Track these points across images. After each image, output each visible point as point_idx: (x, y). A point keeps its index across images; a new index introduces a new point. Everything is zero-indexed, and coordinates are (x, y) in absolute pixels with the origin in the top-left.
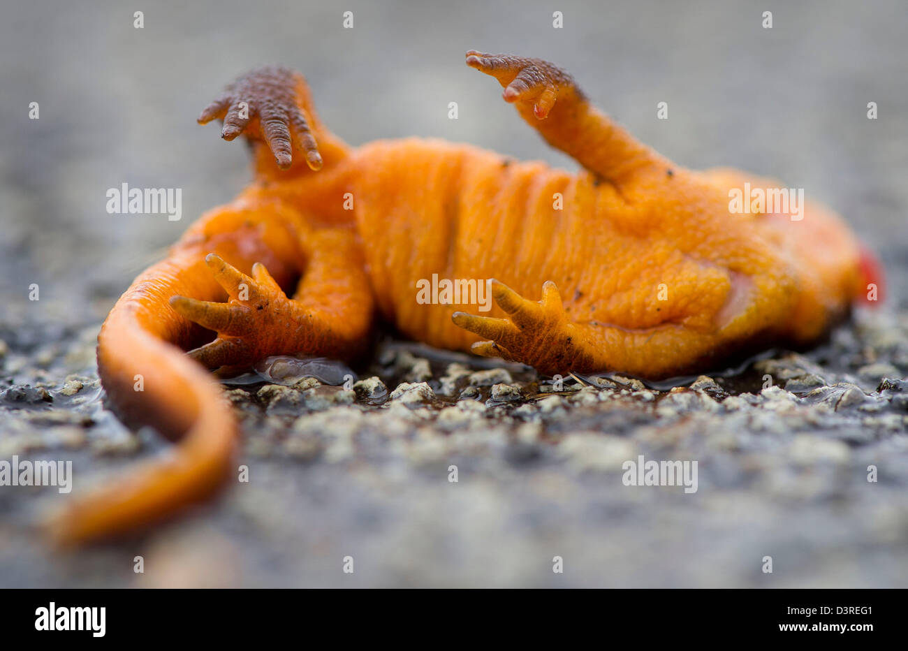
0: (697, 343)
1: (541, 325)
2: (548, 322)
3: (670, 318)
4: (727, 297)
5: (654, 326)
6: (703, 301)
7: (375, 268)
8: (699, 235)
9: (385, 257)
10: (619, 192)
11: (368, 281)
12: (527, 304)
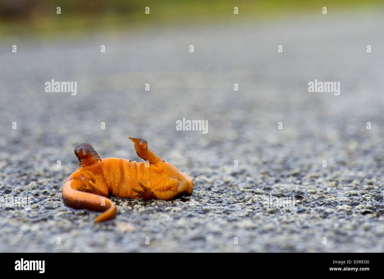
0: (174, 193)
1: (148, 190)
2: (149, 189)
3: (169, 189)
4: (179, 184)
5: (165, 190)
6: (175, 185)
7: (108, 182)
8: (171, 173)
9: (110, 180)
10: (155, 165)
11: (107, 185)
12: (145, 185)
